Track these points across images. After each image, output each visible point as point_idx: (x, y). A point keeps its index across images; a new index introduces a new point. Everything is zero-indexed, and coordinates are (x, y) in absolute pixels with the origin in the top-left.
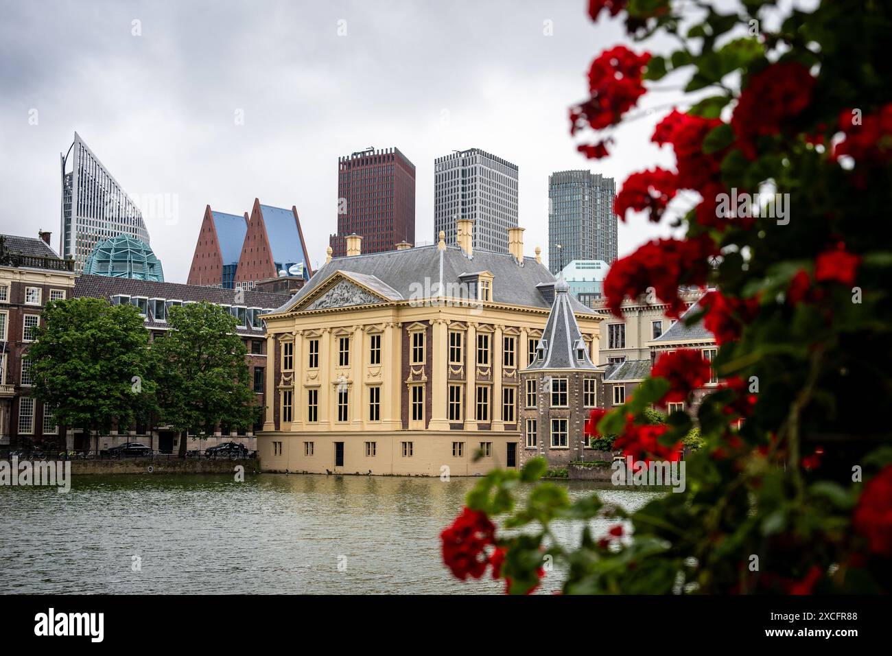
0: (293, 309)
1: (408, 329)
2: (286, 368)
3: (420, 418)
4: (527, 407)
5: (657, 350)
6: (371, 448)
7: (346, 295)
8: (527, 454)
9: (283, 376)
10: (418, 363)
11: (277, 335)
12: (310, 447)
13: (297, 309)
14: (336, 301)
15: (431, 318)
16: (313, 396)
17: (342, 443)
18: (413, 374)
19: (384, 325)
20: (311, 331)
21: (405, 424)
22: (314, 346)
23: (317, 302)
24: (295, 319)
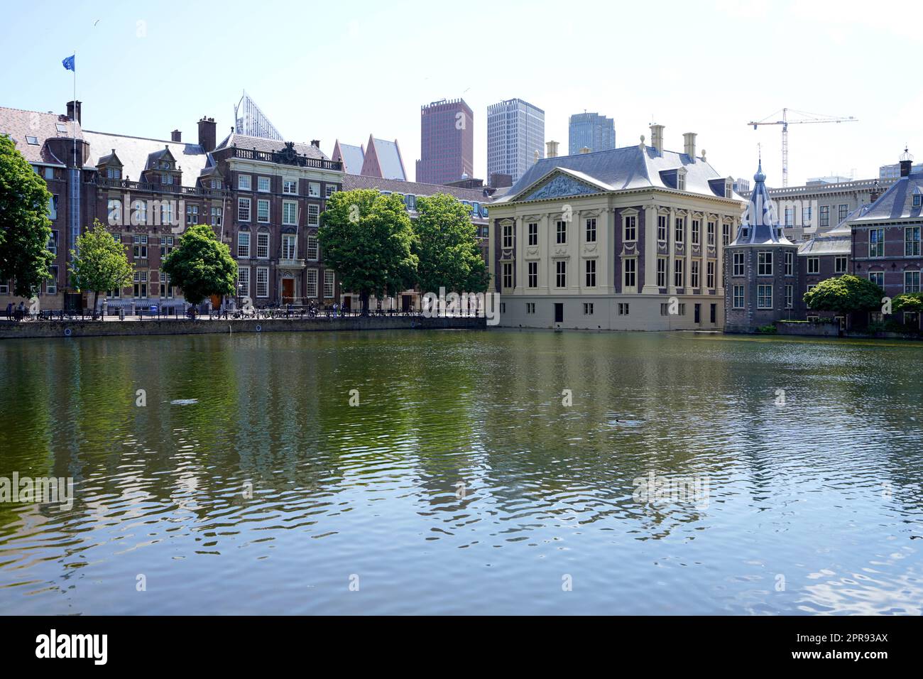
0: (515, 199)
1: (621, 213)
2: (505, 246)
3: (633, 284)
4: (734, 275)
5: (858, 228)
6: (589, 308)
7: (564, 187)
8: (734, 313)
9: (503, 252)
10: (630, 241)
11: (497, 221)
12: (531, 308)
13: (518, 199)
14: (554, 192)
15: (644, 204)
16: (533, 268)
17: (561, 305)
18: (626, 250)
19: (600, 211)
20: (532, 216)
21: (618, 289)
22: (533, 228)
23: (536, 193)
24: (515, 207)
